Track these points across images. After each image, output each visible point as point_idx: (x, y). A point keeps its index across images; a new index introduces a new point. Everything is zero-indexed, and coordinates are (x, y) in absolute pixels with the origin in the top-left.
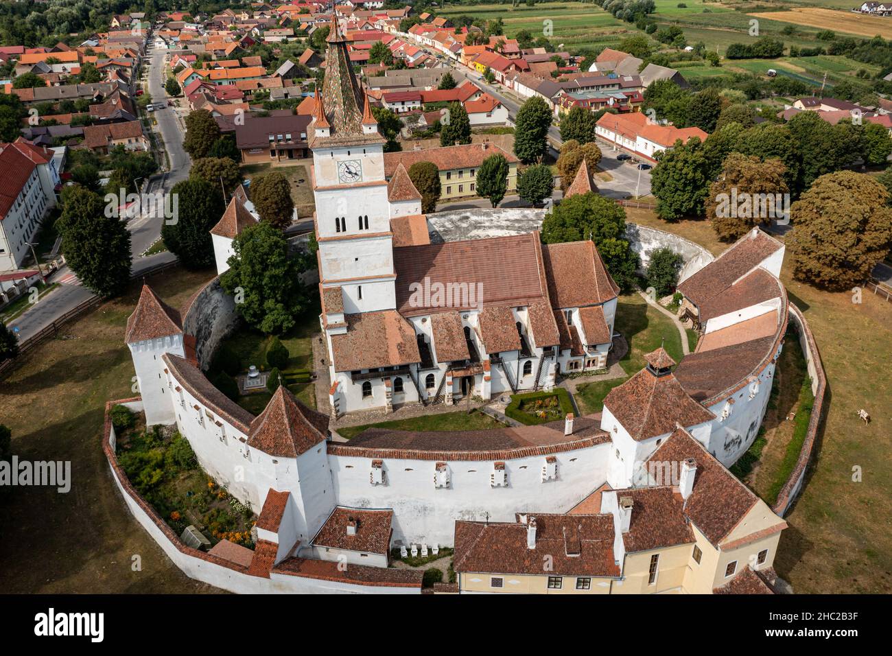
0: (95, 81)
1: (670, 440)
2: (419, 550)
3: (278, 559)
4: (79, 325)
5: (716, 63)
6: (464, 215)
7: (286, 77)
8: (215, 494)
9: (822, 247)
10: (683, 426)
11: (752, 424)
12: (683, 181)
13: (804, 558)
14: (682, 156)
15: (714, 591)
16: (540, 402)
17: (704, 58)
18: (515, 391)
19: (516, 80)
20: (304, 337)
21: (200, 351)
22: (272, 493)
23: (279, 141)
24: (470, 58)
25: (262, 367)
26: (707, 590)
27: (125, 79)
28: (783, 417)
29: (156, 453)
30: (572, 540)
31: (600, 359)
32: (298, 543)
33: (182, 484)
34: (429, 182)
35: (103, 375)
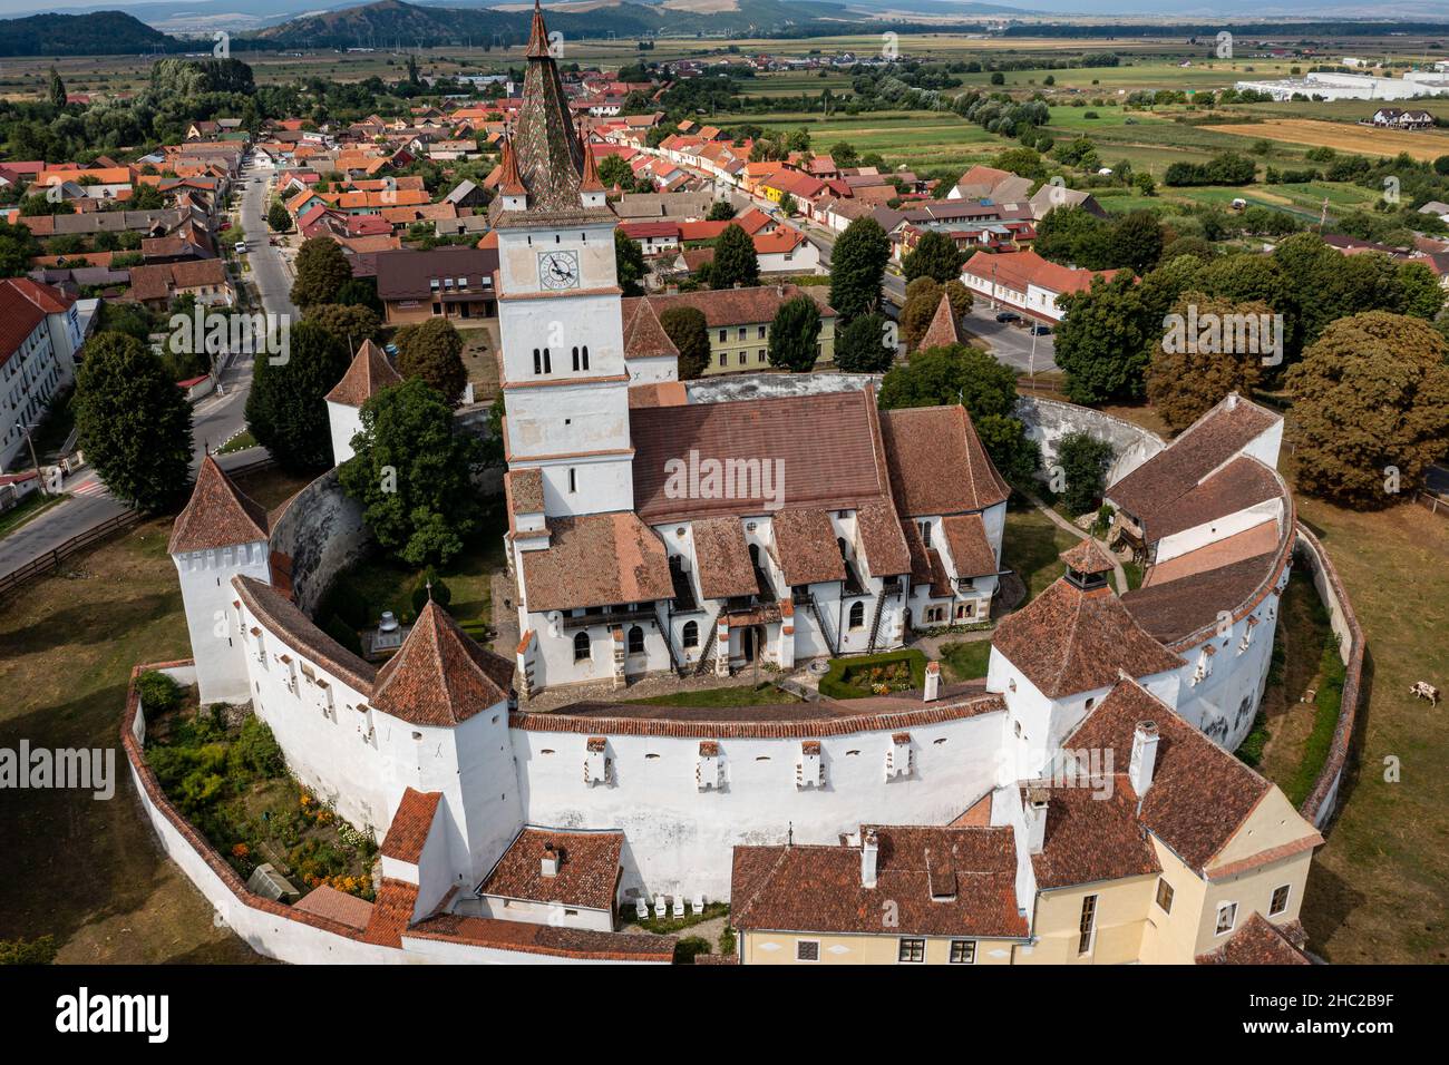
0: (154, 207)
1: (1109, 700)
2: (669, 906)
3: (418, 915)
4: (97, 557)
5: (1150, 191)
6: (748, 383)
7: (460, 205)
8: (312, 817)
9: (1344, 434)
10: (1131, 674)
11: (1245, 702)
12: (1106, 339)
13: (1350, 919)
14: (1105, 298)
15: (1197, 960)
16: (879, 671)
17: (1130, 184)
18: (835, 654)
19: (831, 210)
20: (477, 573)
21: (300, 588)
22: (410, 794)
23: (447, 288)
24: (757, 180)
25: (404, 617)
26: (1186, 958)
27: (204, 206)
28: (1295, 697)
29: (214, 751)
30: (941, 871)
31: (980, 605)
32: (454, 890)
33: (256, 801)
34: (691, 339)
35: (133, 633)
